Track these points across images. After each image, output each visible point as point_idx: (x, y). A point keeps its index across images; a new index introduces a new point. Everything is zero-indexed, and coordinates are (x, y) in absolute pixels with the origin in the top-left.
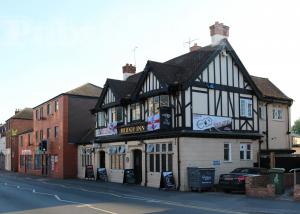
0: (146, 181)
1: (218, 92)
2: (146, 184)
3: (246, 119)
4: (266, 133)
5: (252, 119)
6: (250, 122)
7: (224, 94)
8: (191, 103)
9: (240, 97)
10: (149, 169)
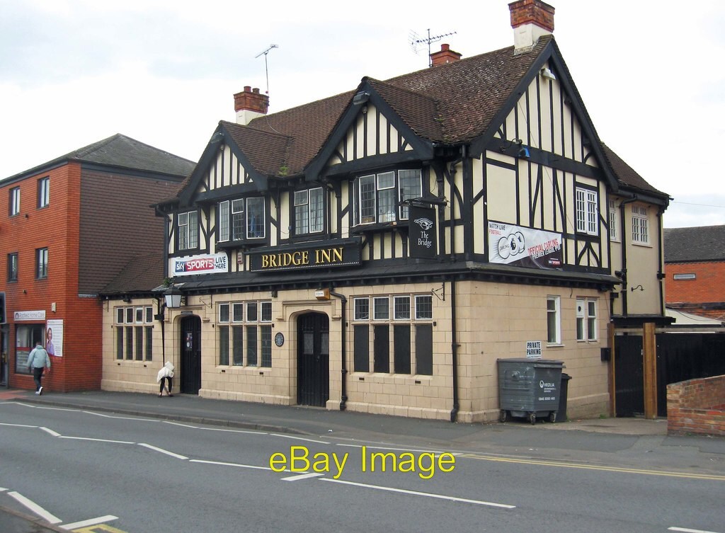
0: (345, 398)
1: (535, 168)
2: (343, 406)
3: (589, 239)
4: (622, 275)
5: (597, 239)
6: (595, 246)
7: (547, 172)
8: (484, 193)
9: (576, 184)
10: (350, 364)
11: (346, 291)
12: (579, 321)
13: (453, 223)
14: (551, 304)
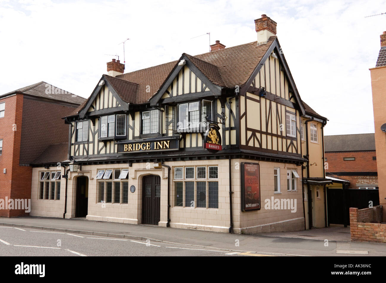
0: (169, 220)
1: (268, 102)
2: (168, 225)
3: (292, 139)
4: (307, 157)
5: (296, 139)
6: (295, 142)
7: (274, 104)
8: (245, 114)
9: (286, 111)
10: (172, 202)
11: (171, 164)
12: (288, 180)
13: (231, 129)
14: (276, 172)
